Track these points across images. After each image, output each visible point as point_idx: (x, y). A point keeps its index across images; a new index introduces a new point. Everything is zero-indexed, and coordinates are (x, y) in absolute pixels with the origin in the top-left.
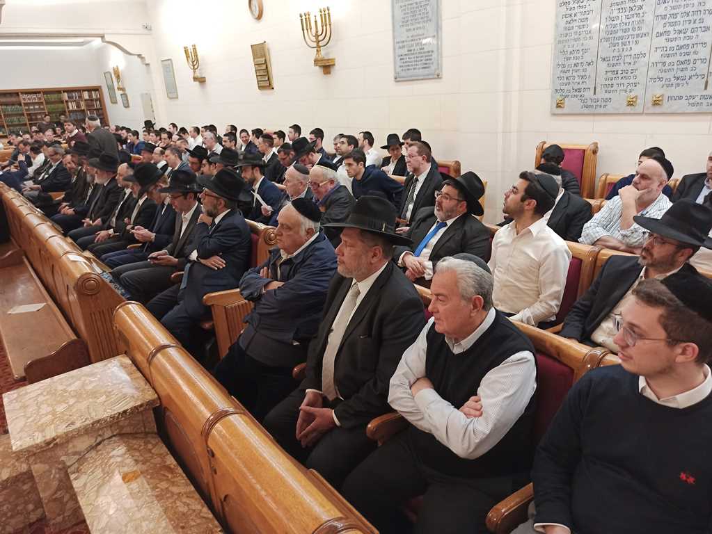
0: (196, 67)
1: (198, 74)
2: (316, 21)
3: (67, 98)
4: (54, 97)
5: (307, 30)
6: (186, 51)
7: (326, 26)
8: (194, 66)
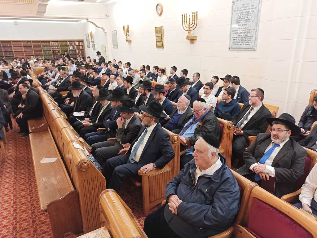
0: (128, 35)
1: (128, 38)
2: (190, 18)
3: (69, 44)
4: (64, 44)
5: (185, 22)
6: (124, 28)
7: (195, 21)
8: (127, 35)
